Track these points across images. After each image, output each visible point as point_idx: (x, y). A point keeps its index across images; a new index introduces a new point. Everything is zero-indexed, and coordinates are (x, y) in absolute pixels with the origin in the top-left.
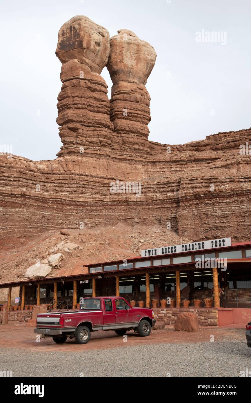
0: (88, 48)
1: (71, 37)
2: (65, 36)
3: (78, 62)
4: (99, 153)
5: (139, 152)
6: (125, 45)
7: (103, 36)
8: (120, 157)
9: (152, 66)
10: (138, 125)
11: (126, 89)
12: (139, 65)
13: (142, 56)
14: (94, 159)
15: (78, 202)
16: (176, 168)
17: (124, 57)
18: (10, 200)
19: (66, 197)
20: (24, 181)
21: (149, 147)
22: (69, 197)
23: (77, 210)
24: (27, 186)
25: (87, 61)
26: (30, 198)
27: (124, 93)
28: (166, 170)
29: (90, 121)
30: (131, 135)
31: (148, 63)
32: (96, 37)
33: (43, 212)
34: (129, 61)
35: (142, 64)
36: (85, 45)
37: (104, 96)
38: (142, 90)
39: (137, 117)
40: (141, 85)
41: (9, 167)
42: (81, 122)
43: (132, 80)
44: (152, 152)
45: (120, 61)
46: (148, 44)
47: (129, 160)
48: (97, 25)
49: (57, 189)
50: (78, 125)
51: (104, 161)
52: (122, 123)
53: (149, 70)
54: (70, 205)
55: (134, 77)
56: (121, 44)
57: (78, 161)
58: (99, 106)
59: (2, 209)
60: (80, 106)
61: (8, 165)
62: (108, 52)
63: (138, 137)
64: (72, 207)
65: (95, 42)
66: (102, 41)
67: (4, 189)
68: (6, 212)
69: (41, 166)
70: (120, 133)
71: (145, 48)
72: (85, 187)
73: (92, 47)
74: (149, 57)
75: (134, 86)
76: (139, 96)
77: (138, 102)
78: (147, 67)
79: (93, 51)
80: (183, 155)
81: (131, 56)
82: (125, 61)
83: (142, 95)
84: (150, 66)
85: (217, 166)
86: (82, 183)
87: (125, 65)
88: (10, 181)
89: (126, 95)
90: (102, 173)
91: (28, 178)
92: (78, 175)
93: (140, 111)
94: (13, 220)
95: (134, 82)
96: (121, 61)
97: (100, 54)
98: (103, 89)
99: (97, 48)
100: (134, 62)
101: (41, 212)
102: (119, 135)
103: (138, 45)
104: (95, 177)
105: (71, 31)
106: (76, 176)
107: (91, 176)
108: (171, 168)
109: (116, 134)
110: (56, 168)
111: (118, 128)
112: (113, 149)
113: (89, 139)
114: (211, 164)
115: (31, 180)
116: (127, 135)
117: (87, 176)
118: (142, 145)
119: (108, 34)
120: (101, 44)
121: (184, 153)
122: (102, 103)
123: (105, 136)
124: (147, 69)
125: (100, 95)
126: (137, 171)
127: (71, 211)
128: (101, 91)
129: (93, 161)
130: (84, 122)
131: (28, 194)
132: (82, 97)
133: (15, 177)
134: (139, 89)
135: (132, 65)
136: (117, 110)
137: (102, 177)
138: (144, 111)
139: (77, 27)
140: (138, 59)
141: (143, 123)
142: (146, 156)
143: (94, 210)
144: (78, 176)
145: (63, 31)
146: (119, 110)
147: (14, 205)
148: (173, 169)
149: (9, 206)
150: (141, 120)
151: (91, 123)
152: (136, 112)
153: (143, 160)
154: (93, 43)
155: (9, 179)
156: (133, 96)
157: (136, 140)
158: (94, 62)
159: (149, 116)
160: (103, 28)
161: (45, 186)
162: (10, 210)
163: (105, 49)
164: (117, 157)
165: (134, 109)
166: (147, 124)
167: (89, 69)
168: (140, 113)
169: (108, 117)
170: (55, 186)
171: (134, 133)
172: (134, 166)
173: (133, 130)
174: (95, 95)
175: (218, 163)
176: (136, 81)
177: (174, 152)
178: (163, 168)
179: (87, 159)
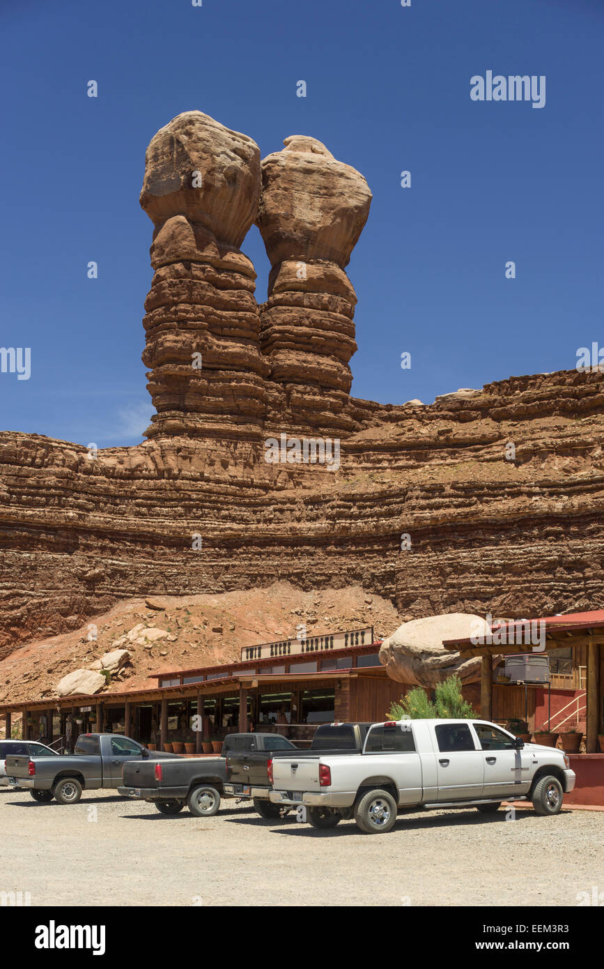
0: (208, 188)
4: (234, 429)
10: (323, 363)
12: (329, 223)
13: (337, 199)
14: (224, 443)
15: (188, 537)
16: (408, 460)
17: (296, 203)
19: (162, 528)
22: (166, 528)
23: (185, 555)
24: (78, 506)
26: (85, 530)
27: (296, 288)
28: (386, 465)
29: (215, 358)
30: (310, 386)
33: (112, 559)
34: (306, 213)
38: (336, 280)
39: (323, 344)
40: (334, 269)
41: (40, 466)
43: (315, 258)
44: (359, 424)
45: (286, 214)
49: (143, 510)
51: (245, 448)
52: (288, 359)
53: (353, 232)
54: (172, 545)
55: (320, 249)
56: (287, 173)
57: (188, 448)
58: (234, 321)
59: (28, 555)
60: (190, 323)
61: (38, 461)
63: (326, 391)
64: (175, 550)
68: (37, 561)
69: (109, 462)
70: (285, 382)
72: (203, 507)
73: (218, 185)
74: (353, 203)
75: (318, 271)
76: (327, 295)
77: (326, 309)
78: (349, 225)
79: (222, 195)
80: (424, 431)
81: (312, 201)
82: (297, 214)
83: (336, 292)
84: (356, 223)
85: (495, 456)
86: (195, 497)
87: (298, 225)
88: (43, 495)
89: (299, 293)
90: (241, 475)
92: (187, 479)
93: (329, 329)
94: (51, 578)
95: (318, 261)
96: (288, 217)
97: (236, 201)
98: (244, 281)
99: (231, 187)
100: (317, 216)
101: (110, 561)
102: (282, 387)
104: (225, 482)
106: (184, 481)
107: (218, 482)
108: (396, 460)
109: (275, 385)
110: (139, 466)
111: (280, 371)
112: (267, 419)
114: (482, 452)
115: (86, 493)
116: (300, 387)
117: (207, 480)
121: (427, 424)
122: (241, 314)
124: (348, 230)
125: (238, 296)
126: (321, 469)
127: (172, 558)
128: (240, 287)
129: (220, 448)
131: (80, 523)
132: (196, 303)
133: (51, 487)
134: (331, 278)
135: (313, 222)
136: (275, 328)
137: (241, 483)
138: (339, 329)
141: (337, 356)
143: (223, 556)
144: (188, 482)
146: (281, 328)
148: (400, 463)
149: (43, 549)
150: (332, 352)
151: (216, 362)
152: (321, 332)
154: (219, 177)
155: (40, 491)
159: (351, 340)
162: (44, 556)
163: (251, 188)
165: (316, 325)
166: (347, 360)
168: (330, 334)
170: (139, 505)
173: (313, 374)
175: (496, 450)
176: (323, 259)
177: (408, 423)
178: (380, 461)
179: (209, 443)
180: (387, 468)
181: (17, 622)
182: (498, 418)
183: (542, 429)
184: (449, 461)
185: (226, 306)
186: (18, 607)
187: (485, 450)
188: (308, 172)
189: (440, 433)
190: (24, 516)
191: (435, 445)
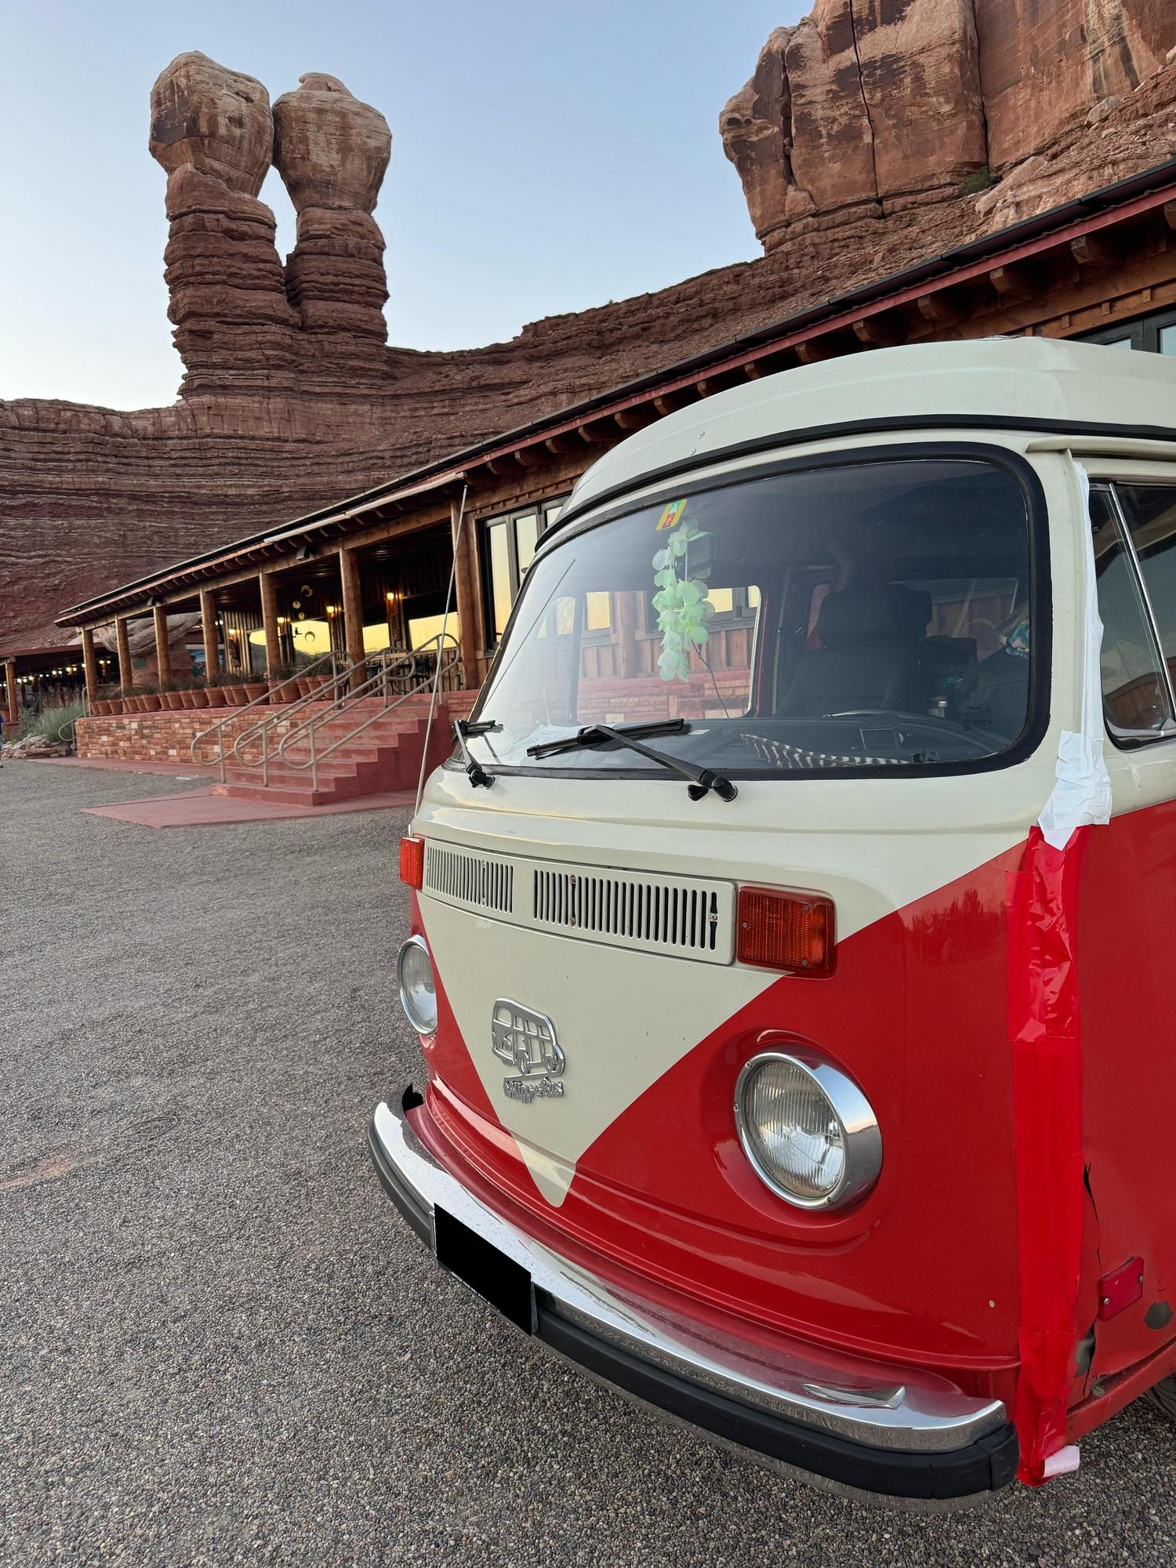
0: (213, 134)
1: (174, 109)
2: (163, 107)
3: (194, 171)
4: (266, 383)
5: (362, 376)
6: (312, 116)
7: (248, 99)
8: (318, 390)
9: (384, 163)
10: (354, 312)
11: (323, 227)
12: (348, 166)
13: (355, 140)
14: (256, 399)
15: (227, 496)
16: (443, 407)
17: (311, 145)
18: (74, 503)
19: (199, 487)
20: (100, 459)
21: (386, 362)
22: (203, 487)
23: (225, 513)
24: (107, 471)
25: (217, 165)
26: (118, 495)
27: (319, 237)
28: (422, 413)
29: (239, 311)
30: (342, 336)
31: (369, 158)
32: (230, 104)
33: (150, 521)
34: (323, 157)
35: (357, 162)
36: (204, 129)
37: (266, 249)
38: (361, 225)
39: (351, 292)
40: (359, 214)
41: (65, 432)
42: (217, 315)
43: (337, 203)
44: (397, 372)
45: (303, 158)
46: (367, 108)
47: (340, 395)
48: (233, 74)
49: (178, 471)
50: (211, 324)
51: (277, 403)
52: (316, 309)
53: (375, 175)
54: (210, 504)
55: (342, 194)
56: (300, 113)
57: (218, 406)
58: (256, 273)
59: (60, 522)
60: (209, 277)
61: (62, 426)
62: (268, 138)
63: (359, 340)
64: (214, 509)
65: (230, 119)
66: (245, 112)
67: (57, 479)
68: (71, 528)
69: (138, 424)
70: (315, 333)
71: (359, 121)
72: (239, 464)
73: (222, 131)
74: (372, 143)
75: (342, 218)
76: (352, 241)
77: (352, 256)
78: (369, 167)
79: (229, 140)
80: (459, 377)
81: (329, 142)
82: (314, 158)
83: (362, 237)
84: (377, 164)
85: (523, 399)
86: (230, 454)
87: (316, 168)
88: (69, 461)
89: (324, 241)
90: (276, 430)
91: (107, 452)
92: (220, 437)
93: (357, 276)
94: (87, 544)
95: (340, 207)
96: (305, 157)
97: (245, 144)
98: (263, 231)
99: (237, 132)
100: (335, 158)
101: (148, 524)
102: (313, 338)
103: (343, 115)
104: (260, 439)
105: (172, 93)
106: (217, 440)
107: (253, 438)
108: (433, 407)
109: (306, 337)
110: (170, 426)
111: (309, 322)
112: (302, 372)
113: (241, 355)
114: (511, 396)
115: (116, 456)
116: (332, 338)
117: (242, 437)
118: (370, 357)
119: (264, 93)
120: (247, 121)
121: (463, 370)
122: (262, 266)
123: (276, 345)
124: (369, 172)
125: (256, 247)
126: (359, 419)
127: (212, 517)
128: (258, 237)
129: (252, 403)
130: (225, 316)
131: (113, 487)
132: (213, 256)
133: (77, 453)
134: (355, 223)
135: (332, 166)
136: (303, 278)
137: (278, 439)
138: (367, 276)
139: (183, 82)
140: (345, 149)
141: (368, 304)
142: (379, 382)
143: (265, 512)
144: (222, 440)
145: (159, 93)
146: (308, 278)
147: (88, 512)
148: (436, 411)
149: (76, 515)
150: (362, 300)
151: (240, 316)
152: (348, 280)
153: (373, 392)
154: (222, 121)
155: (66, 456)
156: (339, 241)
157: (351, 349)
158: (236, 166)
159: (382, 288)
160: (250, 80)
161: (149, 466)
162: (78, 522)
163: (260, 131)
164: (311, 389)
165: (343, 274)
166: (380, 307)
167: (224, 186)
168: (357, 281)
169: (283, 297)
170: (175, 465)
171: (348, 330)
172: (352, 408)
173: (344, 323)
174: (244, 247)
175: (525, 393)
176: (346, 204)
177: (445, 369)
178: (417, 409)
179: (239, 401)
180: (424, 416)
181: (56, 589)
182: (531, 359)
183: (566, 370)
184: (481, 407)
185: (246, 258)
186: (55, 575)
187: (517, 393)
188: (320, 111)
189: (473, 379)
190: (51, 483)
191: (468, 391)
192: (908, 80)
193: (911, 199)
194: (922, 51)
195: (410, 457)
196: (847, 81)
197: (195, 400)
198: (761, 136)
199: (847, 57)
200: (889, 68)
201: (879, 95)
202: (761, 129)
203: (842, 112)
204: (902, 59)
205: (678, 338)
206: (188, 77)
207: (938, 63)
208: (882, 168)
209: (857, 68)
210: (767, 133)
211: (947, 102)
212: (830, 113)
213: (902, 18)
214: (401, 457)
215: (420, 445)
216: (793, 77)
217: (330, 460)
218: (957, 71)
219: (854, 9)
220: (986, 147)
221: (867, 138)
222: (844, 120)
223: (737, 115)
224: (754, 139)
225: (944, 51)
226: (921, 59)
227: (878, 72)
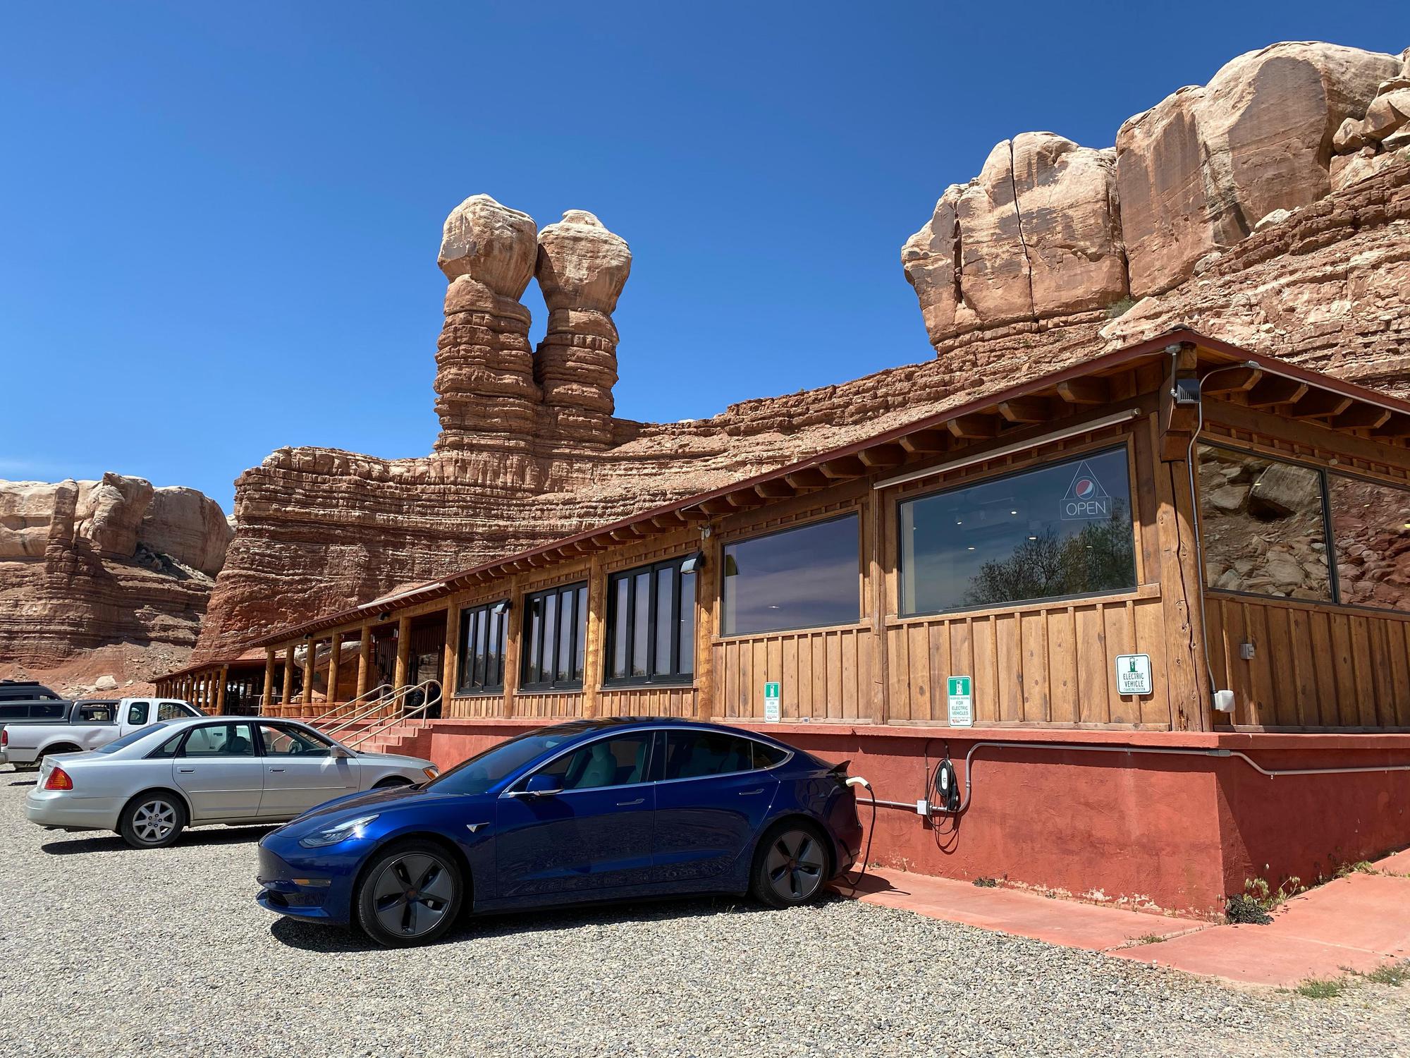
0: (487, 255)
1: (461, 236)
2: (453, 233)
3: (470, 280)
7: (519, 230)
10: (587, 390)
11: (568, 324)
13: (601, 261)
14: (496, 455)
15: (461, 532)
16: (653, 468)
17: (567, 264)
18: (332, 532)
19: (439, 524)
20: (361, 497)
21: (609, 431)
22: (442, 524)
24: (365, 507)
25: (488, 277)
26: (371, 527)
27: (564, 331)
28: (635, 472)
30: (575, 409)
31: (611, 274)
32: (504, 234)
33: (393, 551)
34: (575, 272)
35: (601, 276)
36: (481, 250)
37: (521, 339)
38: (600, 324)
39: (586, 376)
40: (599, 315)
41: (336, 474)
42: (473, 388)
44: (618, 439)
45: (558, 273)
48: (509, 211)
49: (424, 510)
50: (467, 395)
51: (513, 460)
53: (616, 287)
54: (446, 538)
55: (587, 300)
56: (559, 241)
57: (464, 460)
58: (508, 357)
60: (470, 360)
61: (335, 470)
62: (532, 261)
63: (588, 412)
64: (449, 542)
65: (503, 244)
66: (515, 239)
67: (322, 512)
69: (397, 470)
70: (552, 405)
71: (606, 247)
72: (474, 507)
73: (495, 252)
74: (615, 263)
75: (584, 318)
76: (591, 336)
77: (589, 346)
78: (610, 280)
79: (500, 259)
80: (669, 445)
81: (580, 262)
82: (567, 273)
83: (600, 333)
84: (618, 279)
85: (718, 465)
86: (469, 499)
87: (568, 279)
88: (334, 498)
89: (567, 335)
90: (509, 481)
91: (368, 492)
92: (462, 485)
93: (591, 362)
96: (561, 274)
97: (513, 262)
98: (518, 326)
100: (584, 274)
101: (391, 552)
102: (550, 409)
103: (593, 242)
105: (462, 222)
106: (459, 487)
108: (644, 469)
110: (422, 474)
111: (549, 397)
113: (488, 420)
114: (710, 462)
116: (565, 409)
118: (596, 427)
120: (516, 246)
121: (671, 440)
122: (514, 352)
123: (519, 415)
124: (610, 284)
125: (511, 338)
126: (581, 475)
127: (445, 549)
128: (514, 330)
129: (493, 458)
130: (480, 389)
131: (366, 521)
132: (476, 344)
134: (595, 323)
135: (581, 279)
136: (548, 362)
137: (511, 489)
138: (603, 364)
139: (470, 216)
141: (600, 386)
144: (463, 487)
145: (451, 224)
146: (552, 364)
147: (343, 540)
148: (646, 471)
149: (332, 542)
150: (594, 381)
151: (492, 390)
152: (586, 366)
153: (596, 454)
155: (332, 494)
156: (580, 336)
157: (580, 418)
159: (613, 373)
160: (522, 216)
162: (333, 548)
163: (525, 257)
165: (580, 360)
166: (610, 388)
168: (593, 367)
170: (421, 506)
171: (580, 405)
172: (577, 466)
173: (578, 399)
174: (502, 338)
175: (721, 460)
177: (660, 438)
178: (631, 469)
179: (484, 456)
180: (635, 475)
182: (730, 434)
183: (757, 444)
184: (684, 469)
185: (502, 346)
187: (713, 461)
188: (576, 239)
189: (681, 446)
190: (317, 515)
191: (674, 457)
192: (1059, 228)
193: (1063, 318)
194: (1071, 206)
195: (618, 508)
196: (1008, 227)
197: (446, 454)
198: (936, 266)
199: (1009, 208)
200: (1044, 218)
201: (1035, 238)
202: (937, 260)
203: (1004, 251)
204: (1054, 212)
205: (855, 423)
206: (474, 213)
207: (1085, 218)
208: (1038, 293)
209: (1018, 217)
210: (941, 263)
211: (1093, 245)
212: (994, 250)
213: (1056, 182)
214: (611, 508)
215: (628, 499)
216: (963, 223)
217: (550, 507)
218: (1100, 221)
219: (1015, 174)
220: (1127, 281)
221: (1025, 271)
222: (1005, 256)
223: (916, 249)
224: (930, 267)
225: (1090, 207)
226: (1070, 212)
227: (1035, 221)
